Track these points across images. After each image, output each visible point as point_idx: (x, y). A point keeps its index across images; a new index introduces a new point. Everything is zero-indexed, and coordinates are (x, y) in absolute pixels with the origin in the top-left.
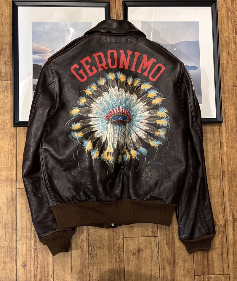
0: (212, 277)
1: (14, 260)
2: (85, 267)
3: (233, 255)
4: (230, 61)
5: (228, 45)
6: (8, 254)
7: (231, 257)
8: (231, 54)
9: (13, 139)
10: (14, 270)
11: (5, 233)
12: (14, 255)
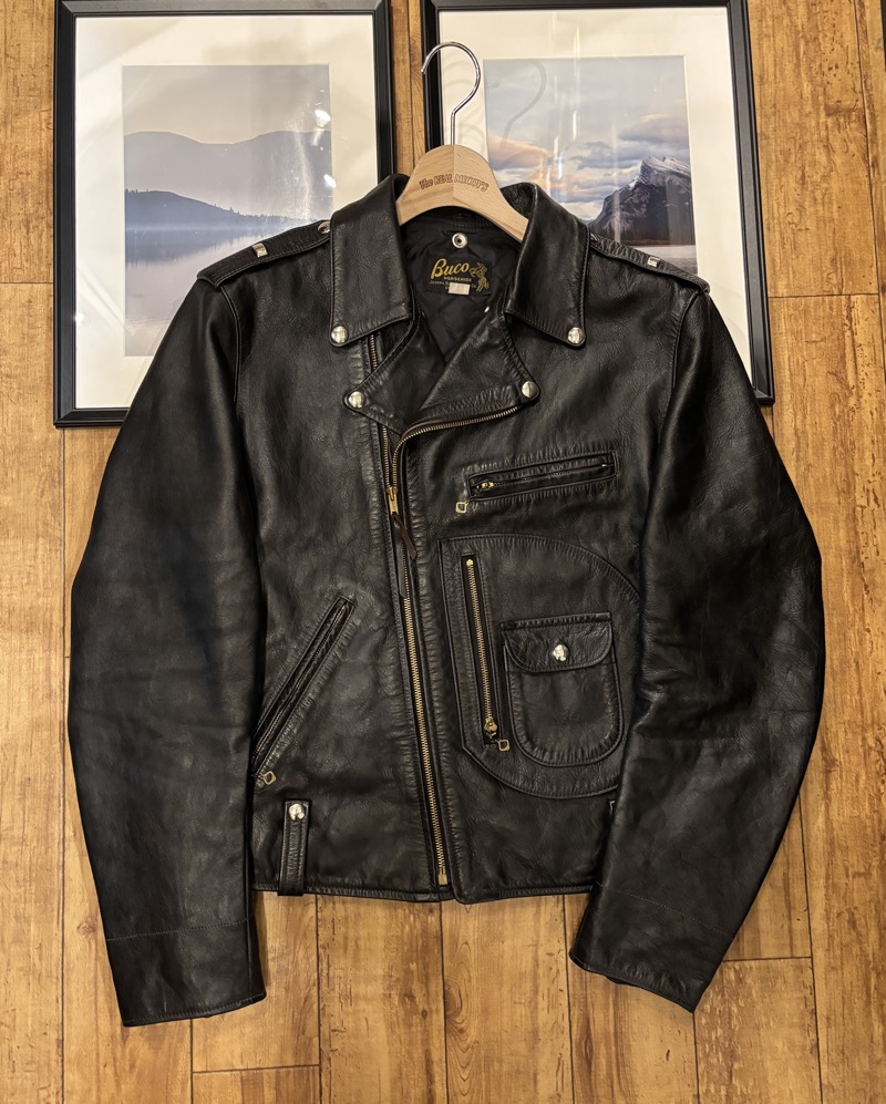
0: (751, 968)
1: (53, 910)
2: (305, 935)
3: (827, 888)
4: (810, 206)
5: (802, 153)
6: (33, 887)
7: (818, 895)
8: (812, 182)
9: (52, 485)
10: (54, 945)
11: (21, 813)
12: (52, 891)
